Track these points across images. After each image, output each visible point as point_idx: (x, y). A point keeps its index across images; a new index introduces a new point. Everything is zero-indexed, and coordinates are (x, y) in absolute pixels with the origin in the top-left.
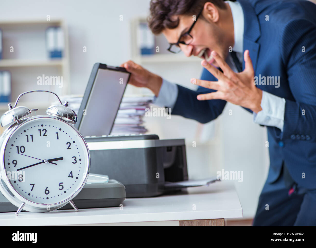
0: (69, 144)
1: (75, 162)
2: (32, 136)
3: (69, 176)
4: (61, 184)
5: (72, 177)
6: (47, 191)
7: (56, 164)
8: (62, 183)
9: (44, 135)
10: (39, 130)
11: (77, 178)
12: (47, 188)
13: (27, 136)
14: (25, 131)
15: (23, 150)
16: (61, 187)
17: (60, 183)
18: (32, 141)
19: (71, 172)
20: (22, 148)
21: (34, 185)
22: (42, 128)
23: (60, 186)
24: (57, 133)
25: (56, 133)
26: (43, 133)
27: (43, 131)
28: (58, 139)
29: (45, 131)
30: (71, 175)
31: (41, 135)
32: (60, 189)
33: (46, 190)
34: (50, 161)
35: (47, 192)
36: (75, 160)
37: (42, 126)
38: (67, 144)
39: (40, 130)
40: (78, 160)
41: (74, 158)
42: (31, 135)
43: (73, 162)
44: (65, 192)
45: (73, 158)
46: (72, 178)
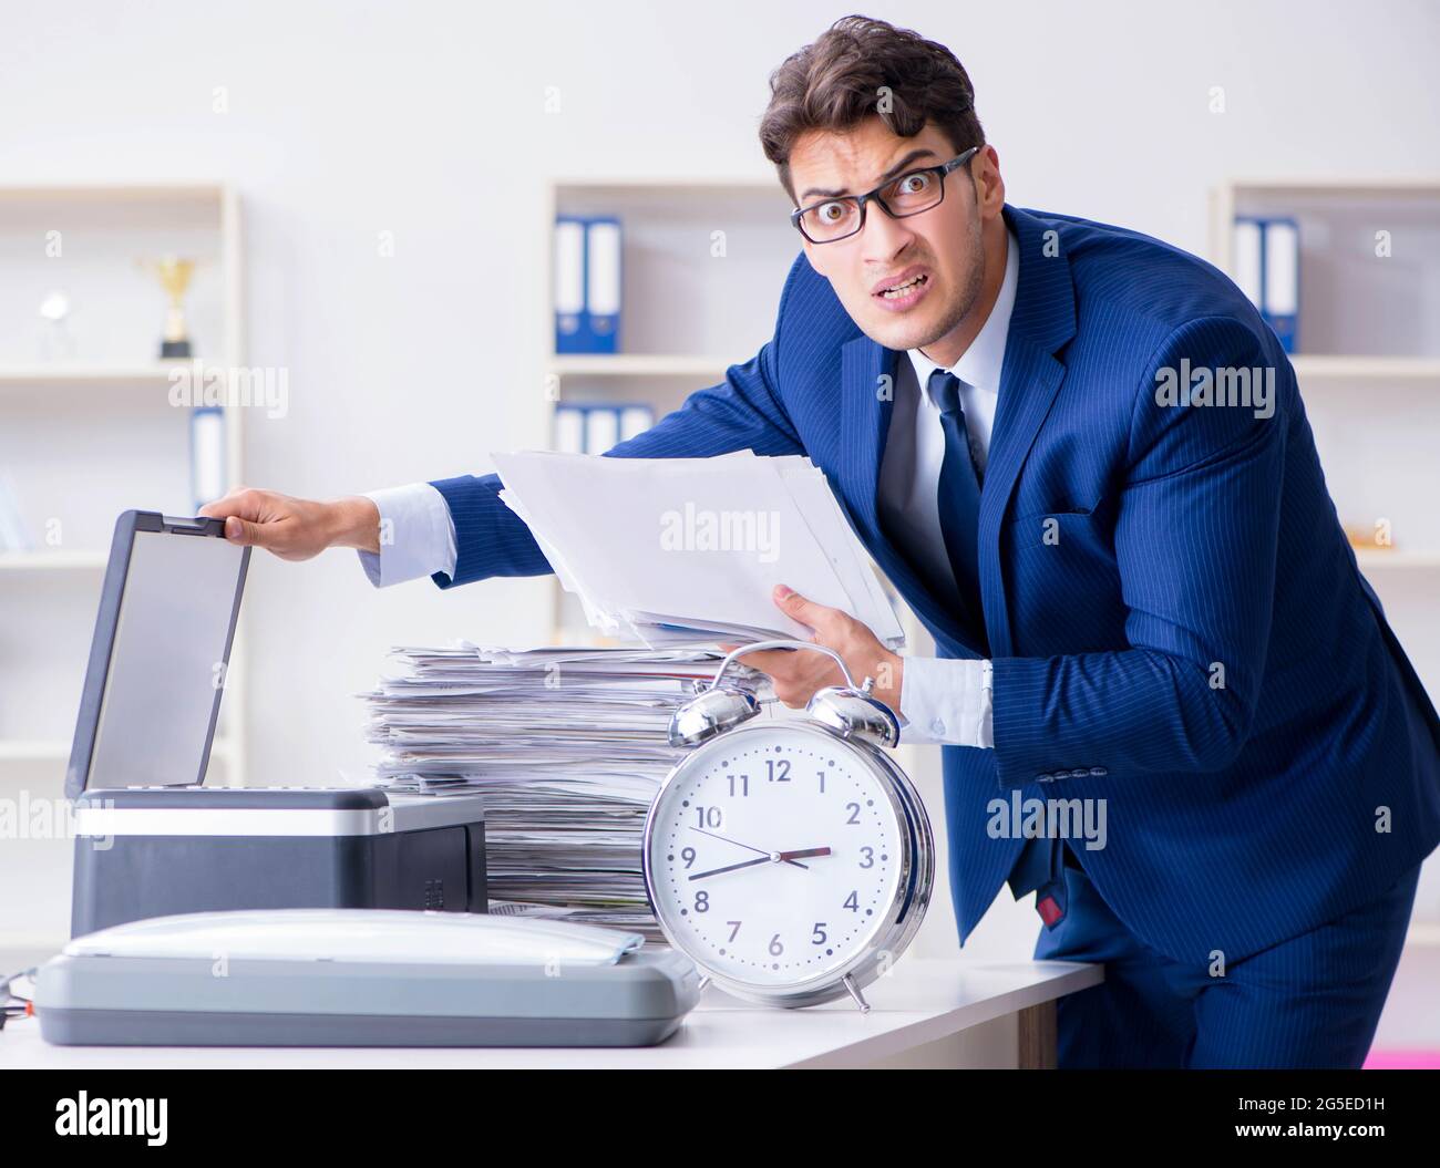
0: (853, 809)
1: (867, 862)
2: (745, 778)
3: (846, 906)
4: (820, 929)
5: (855, 907)
6: (775, 945)
7: (806, 867)
8: (824, 925)
9: (782, 779)
10: (768, 762)
11: (869, 912)
12: (777, 936)
13: (731, 778)
14: (725, 764)
15: (714, 822)
16: (819, 937)
17: (817, 925)
18: (746, 794)
19: (854, 894)
20: (714, 813)
21: (738, 924)
22: (776, 758)
23: (816, 932)
24: (822, 774)
25: (819, 774)
26: (778, 772)
27: (779, 765)
28: (822, 791)
29: (784, 766)
30: (851, 903)
31: (771, 779)
32: (814, 942)
33: (773, 943)
34: (788, 857)
35: (776, 949)
36: (868, 857)
37: (778, 749)
38: (849, 807)
39: (770, 763)
40: (876, 857)
41: (867, 852)
42: (742, 777)
43: (862, 865)
44: (829, 952)
45: (862, 850)
46: (855, 910)
